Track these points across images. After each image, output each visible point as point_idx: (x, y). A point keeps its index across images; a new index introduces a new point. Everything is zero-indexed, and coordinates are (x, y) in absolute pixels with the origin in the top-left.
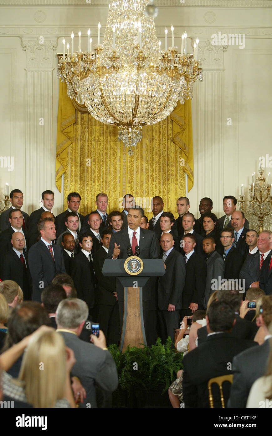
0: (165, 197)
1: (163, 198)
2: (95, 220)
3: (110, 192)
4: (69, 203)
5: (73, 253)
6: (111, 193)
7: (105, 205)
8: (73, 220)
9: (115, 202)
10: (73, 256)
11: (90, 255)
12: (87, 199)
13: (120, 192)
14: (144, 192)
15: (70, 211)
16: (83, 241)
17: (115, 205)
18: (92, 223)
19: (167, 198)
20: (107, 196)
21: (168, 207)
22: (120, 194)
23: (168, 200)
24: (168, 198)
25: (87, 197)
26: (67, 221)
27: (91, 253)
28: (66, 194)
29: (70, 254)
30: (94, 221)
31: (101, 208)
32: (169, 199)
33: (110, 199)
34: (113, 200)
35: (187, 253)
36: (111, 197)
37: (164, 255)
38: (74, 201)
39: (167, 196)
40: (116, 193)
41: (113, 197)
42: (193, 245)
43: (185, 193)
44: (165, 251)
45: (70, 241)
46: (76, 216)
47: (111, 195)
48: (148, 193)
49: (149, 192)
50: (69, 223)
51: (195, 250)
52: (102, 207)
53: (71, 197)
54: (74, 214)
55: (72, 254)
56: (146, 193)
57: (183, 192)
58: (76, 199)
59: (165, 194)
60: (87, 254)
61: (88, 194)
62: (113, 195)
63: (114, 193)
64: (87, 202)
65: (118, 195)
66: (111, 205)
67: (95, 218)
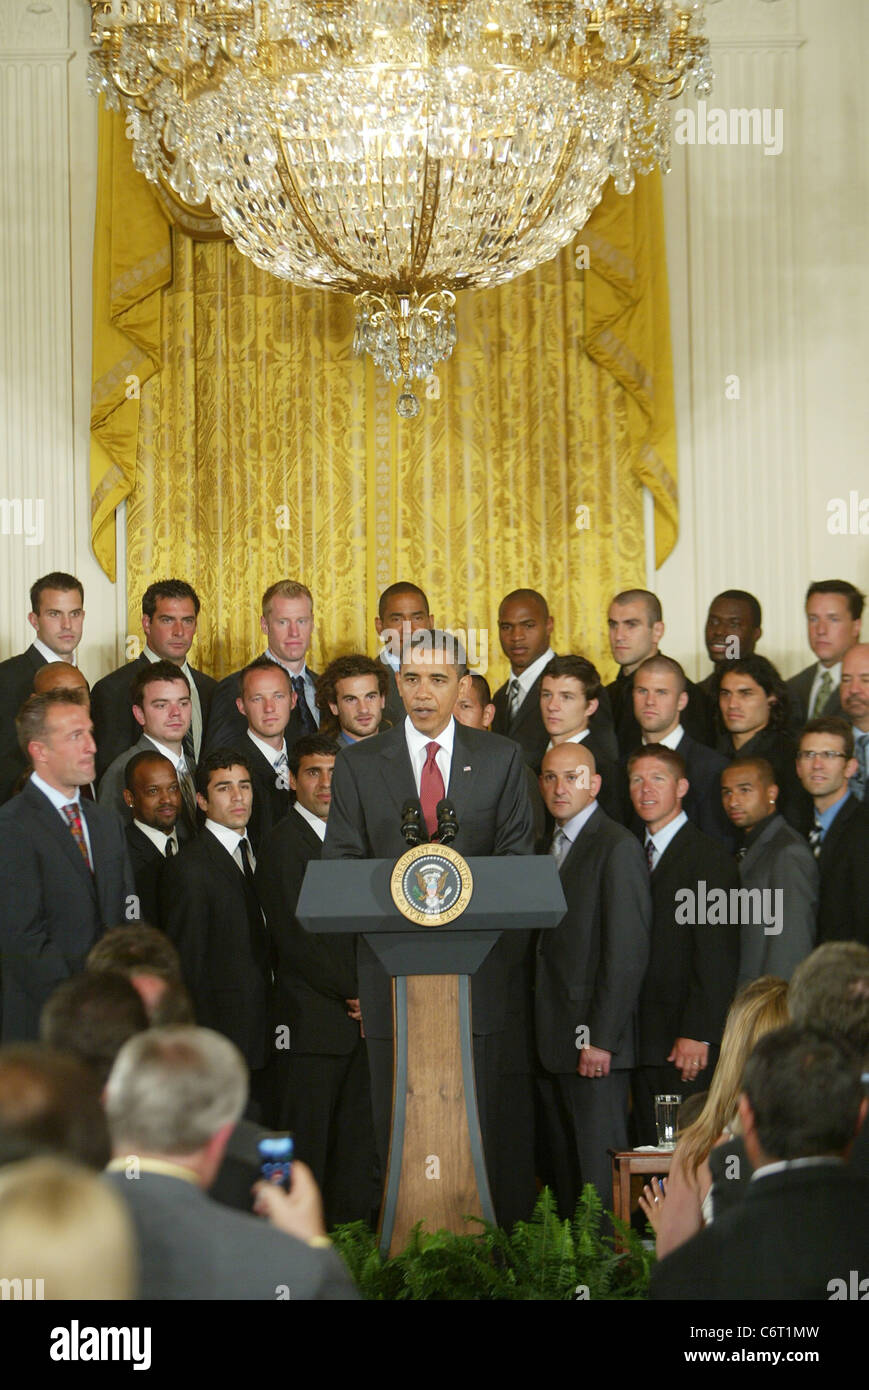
0: (556, 593)
2: (269, 697)
3: (322, 576)
4: (151, 622)
5: (173, 835)
6: (330, 579)
8: (165, 697)
9: (346, 615)
10: (175, 850)
11: (242, 845)
12: (225, 607)
13: (366, 576)
14: (470, 572)
15: (154, 658)
16: (210, 786)
17: (346, 629)
18: (257, 709)
19: (565, 595)
20: (309, 594)
21: (572, 633)
22: (365, 583)
23: (572, 605)
24: (571, 597)
25: (227, 599)
27: (245, 836)
28: (137, 586)
29: (159, 840)
30: (264, 698)
31: (283, 646)
32: (576, 598)
33: (327, 603)
34: (338, 608)
35: (655, 829)
36: (330, 595)
37: (558, 839)
38: (172, 614)
39: (565, 587)
40: (349, 577)
41: (336, 595)
42: (674, 790)
43: (641, 574)
44: (562, 822)
45: (158, 788)
46: (180, 681)
47: (327, 590)
48: (487, 578)
49: (492, 572)
50: (150, 708)
51: (688, 816)
52: (287, 644)
53: (158, 597)
54: (168, 670)
55: (170, 841)
56: (477, 575)
57: (637, 569)
58: (177, 607)
59: (558, 580)
60: (229, 839)
61: (229, 583)
62: (339, 586)
63: (340, 579)
64: (229, 621)
65: (358, 585)
66: (327, 629)
67: (267, 686)
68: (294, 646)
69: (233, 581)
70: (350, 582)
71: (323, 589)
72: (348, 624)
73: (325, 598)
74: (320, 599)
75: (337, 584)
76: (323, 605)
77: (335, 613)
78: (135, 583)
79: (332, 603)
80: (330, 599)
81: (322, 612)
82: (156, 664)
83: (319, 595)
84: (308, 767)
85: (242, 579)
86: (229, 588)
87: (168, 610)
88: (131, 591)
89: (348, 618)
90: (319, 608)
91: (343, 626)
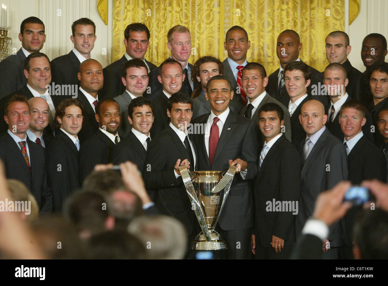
0: (304, 34)
1: (302, 35)
2: (173, 76)
3: (200, 25)
4: (128, 42)
5: (117, 135)
6: (203, 26)
7: (187, 49)
8: (136, 74)
9: (210, 42)
10: (119, 140)
11: (148, 140)
12: (156, 37)
13: (219, 25)
14: (266, 24)
15: (129, 58)
16: (133, 114)
17: (210, 48)
19: (308, 35)
21: (310, 52)
22: (219, 28)
23: (311, 40)
24: (310, 36)
25: (157, 33)
26: (125, 75)
27: (149, 136)
30: (171, 77)
31: (179, 54)
32: (313, 37)
33: (201, 36)
34: (206, 39)
35: (348, 138)
36: (203, 33)
37: (307, 142)
38: (136, 39)
39: (308, 31)
40: (212, 25)
41: (206, 33)
42: (361, 123)
43: (343, 27)
44: (310, 135)
45: (110, 114)
46: (143, 68)
47: (202, 31)
48: (273, 27)
49: (276, 24)
50: (129, 79)
51: (364, 133)
52: (181, 53)
53: (130, 31)
54: (138, 63)
55: (116, 137)
56: (269, 26)
57: (341, 24)
59: (305, 28)
60: (143, 138)
61: (158, 27)
62: (207, 29)
63: (208, 26)
64: (158, 43)
65: (216, 29)
66: (201, 48)
67: (173, 71)
68: (185, 54)
69: (160, 25)
70: (212, 27)
71: (200, 30)
72: (210, 46)
73: (201, 34)
74: (198, 35)
75: (206, 28)
76: (200, 37)
77: (205, 41)
78: (116, 25)
79: (204, 37)
80: (203, 35)
81: (199, 40)
82: (130, 60)
83: (198, 33)
84: (176, 109)
85: (164, 25)
86: (158, 29)
87: (135, 37)
88: (114, 29)
89: (211, 43)
90: (198, 38)
91: (209, 47)
